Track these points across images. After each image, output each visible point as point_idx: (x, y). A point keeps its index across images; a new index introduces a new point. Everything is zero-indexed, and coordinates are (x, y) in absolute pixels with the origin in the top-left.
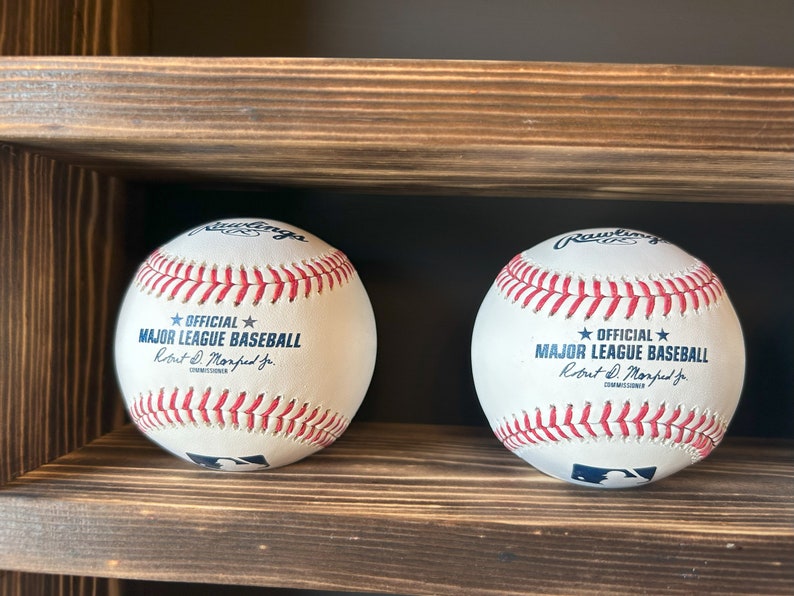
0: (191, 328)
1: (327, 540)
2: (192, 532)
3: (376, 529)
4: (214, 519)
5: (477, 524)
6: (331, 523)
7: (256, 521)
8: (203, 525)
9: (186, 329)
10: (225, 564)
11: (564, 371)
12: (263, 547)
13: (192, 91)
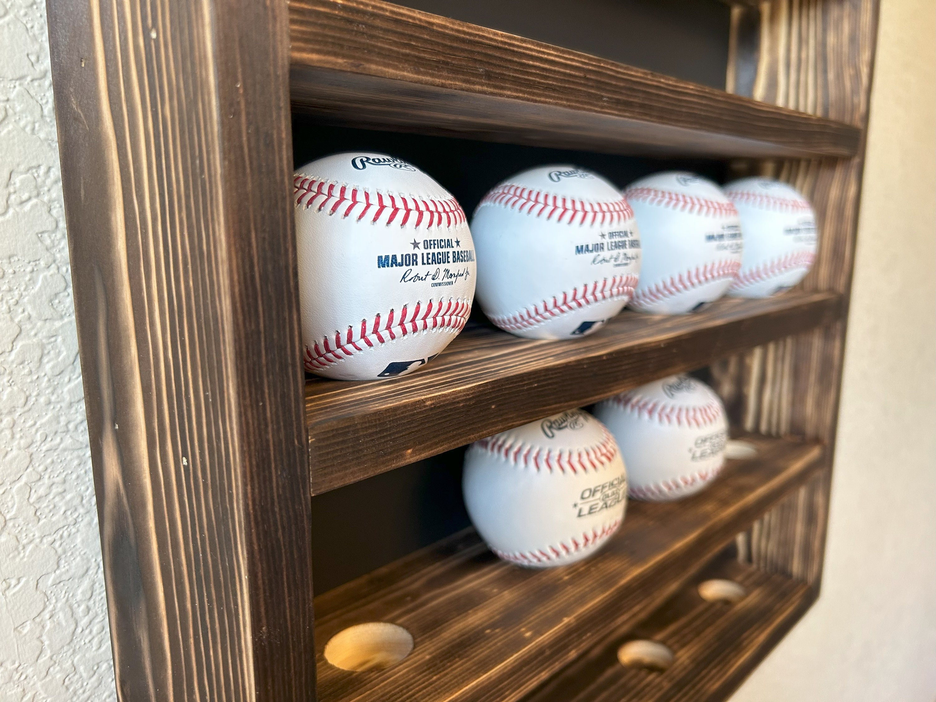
0: (429, 251)
1: (523, 391)
2: (455, 409)
3: (545, 376)
4: (468, 395)
5: (583, 360)
6: (525, 378)
7: (490, 389)
8: (462, 401)
9: (425, 252)
10: (474, 426)
11: (594, 261)
12: (493, 407)
13: (451, 48)
